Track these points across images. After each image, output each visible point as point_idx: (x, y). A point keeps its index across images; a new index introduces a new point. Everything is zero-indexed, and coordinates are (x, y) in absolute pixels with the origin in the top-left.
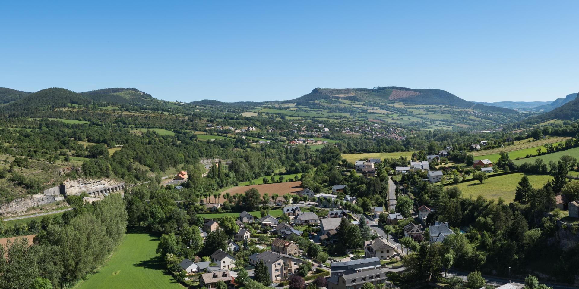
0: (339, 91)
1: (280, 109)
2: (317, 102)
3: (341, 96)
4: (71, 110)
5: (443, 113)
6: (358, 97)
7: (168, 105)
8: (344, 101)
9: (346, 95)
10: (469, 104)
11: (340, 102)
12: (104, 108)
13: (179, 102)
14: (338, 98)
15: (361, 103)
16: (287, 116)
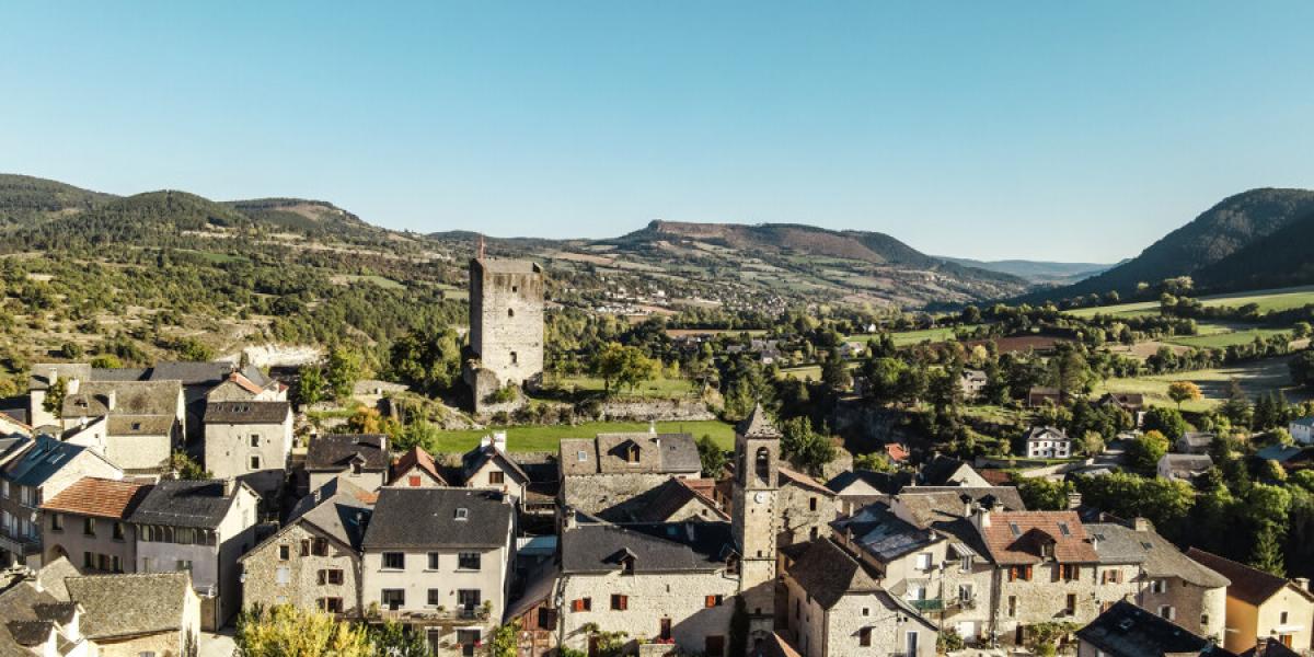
0: (696, 227)
1: (588, 253)
2: (654, 244)
3: (698, 236)
4: (216, 235)
5: (876, 275)
6: (727, 240)
7: (392, 237)
8: (701, 245)
9: (708, 236)
10: (928, 262)
11: (695, 248)
12: (278, 236)
13: (410, 231)
14: (692, 239)
15: (732, 251)
16: (600, 266)
